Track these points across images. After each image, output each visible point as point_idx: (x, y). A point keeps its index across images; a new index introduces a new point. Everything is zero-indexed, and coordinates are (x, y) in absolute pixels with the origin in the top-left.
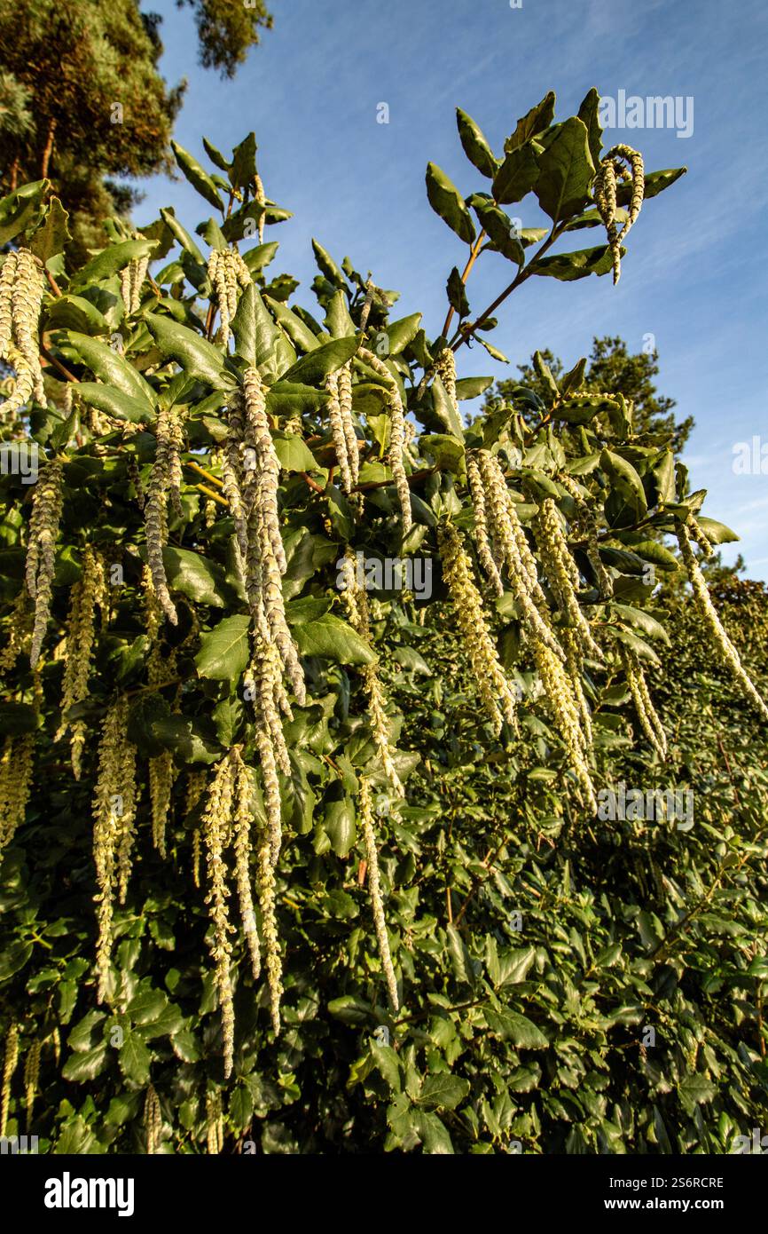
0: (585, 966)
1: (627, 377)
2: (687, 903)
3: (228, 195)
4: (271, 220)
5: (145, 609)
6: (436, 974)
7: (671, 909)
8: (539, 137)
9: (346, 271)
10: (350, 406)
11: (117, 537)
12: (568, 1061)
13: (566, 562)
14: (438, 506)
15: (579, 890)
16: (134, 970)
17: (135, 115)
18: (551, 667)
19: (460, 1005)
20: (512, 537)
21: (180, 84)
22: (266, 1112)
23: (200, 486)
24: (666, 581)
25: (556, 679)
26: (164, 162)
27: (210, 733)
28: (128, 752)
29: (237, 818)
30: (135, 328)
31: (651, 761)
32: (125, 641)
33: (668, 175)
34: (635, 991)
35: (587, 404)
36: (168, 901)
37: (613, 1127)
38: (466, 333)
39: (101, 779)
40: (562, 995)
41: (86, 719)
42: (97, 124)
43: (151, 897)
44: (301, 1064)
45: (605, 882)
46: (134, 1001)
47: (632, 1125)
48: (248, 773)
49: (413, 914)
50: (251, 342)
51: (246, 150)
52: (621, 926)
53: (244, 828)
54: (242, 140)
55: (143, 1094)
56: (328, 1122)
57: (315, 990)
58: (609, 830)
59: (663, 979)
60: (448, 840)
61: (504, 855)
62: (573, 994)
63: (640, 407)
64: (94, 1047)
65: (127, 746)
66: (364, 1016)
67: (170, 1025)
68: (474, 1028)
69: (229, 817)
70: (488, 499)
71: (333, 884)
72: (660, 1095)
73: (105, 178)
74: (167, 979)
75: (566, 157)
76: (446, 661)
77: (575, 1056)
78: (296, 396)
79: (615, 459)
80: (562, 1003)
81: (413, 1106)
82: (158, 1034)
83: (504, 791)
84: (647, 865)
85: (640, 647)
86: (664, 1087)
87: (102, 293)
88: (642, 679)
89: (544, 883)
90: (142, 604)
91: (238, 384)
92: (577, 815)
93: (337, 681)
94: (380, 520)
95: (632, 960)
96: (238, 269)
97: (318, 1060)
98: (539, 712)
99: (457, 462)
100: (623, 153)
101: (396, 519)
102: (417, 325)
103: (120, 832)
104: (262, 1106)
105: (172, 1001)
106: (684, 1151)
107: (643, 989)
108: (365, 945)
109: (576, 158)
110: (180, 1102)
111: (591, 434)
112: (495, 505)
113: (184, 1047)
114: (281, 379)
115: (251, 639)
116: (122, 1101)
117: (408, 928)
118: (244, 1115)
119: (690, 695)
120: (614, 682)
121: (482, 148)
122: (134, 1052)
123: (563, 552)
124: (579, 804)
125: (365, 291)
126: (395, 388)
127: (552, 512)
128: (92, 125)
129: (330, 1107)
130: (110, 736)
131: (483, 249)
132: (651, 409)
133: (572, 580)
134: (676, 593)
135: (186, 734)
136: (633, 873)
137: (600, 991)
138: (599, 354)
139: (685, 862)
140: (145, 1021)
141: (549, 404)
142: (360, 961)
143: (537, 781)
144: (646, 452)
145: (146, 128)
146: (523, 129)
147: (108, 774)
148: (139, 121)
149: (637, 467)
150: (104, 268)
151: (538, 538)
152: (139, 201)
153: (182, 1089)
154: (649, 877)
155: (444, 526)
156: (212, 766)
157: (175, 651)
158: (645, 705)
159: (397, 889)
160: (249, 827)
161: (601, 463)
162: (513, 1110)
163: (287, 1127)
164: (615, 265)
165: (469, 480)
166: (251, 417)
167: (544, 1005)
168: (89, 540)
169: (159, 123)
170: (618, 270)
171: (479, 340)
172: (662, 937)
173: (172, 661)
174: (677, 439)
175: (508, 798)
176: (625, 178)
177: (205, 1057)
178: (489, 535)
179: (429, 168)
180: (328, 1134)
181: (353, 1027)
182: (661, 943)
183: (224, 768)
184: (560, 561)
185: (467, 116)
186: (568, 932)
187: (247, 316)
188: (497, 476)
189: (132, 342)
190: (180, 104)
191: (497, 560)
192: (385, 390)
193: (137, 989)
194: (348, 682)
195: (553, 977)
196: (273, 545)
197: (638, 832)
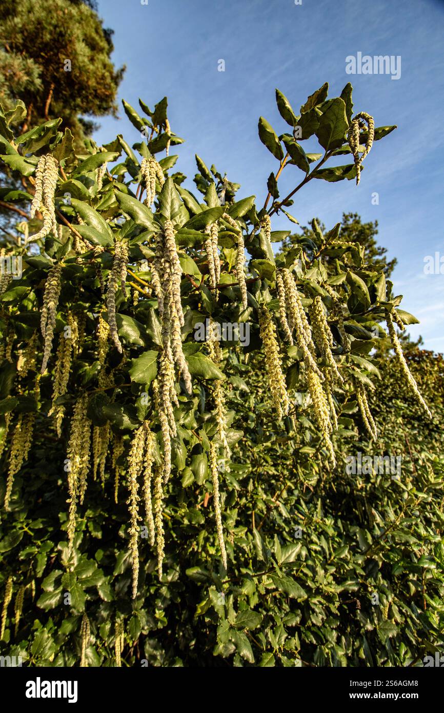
0: (328, 557)
1: (361, 235)
2: (385, 525)
3: (151, 129)
4: (173, 143)
5: (98, 348)
6: (245, 558)
7: (376, 527)
8: (319, 106)
9: (212, 172)
10: (217, 243)
11: (85, 308)
12: (317, 610)
13: (326, 330)
14: (259, 298)
15: (326, 516)
16: (78, 549)
17: (98, 83)
18: (316, 387)
19: (259, 573)
20: (299, 315)
21: (122, 67)
22: (148, 631)
23: (131, 283)
24: (379, 348)
25: (318, 393)
26: (112, 109)
27: (133, 413)
28: (87, 423)
29: (146, 459)
30: (101, 198)
31: (368, 447)
32: (87, 364)
33: (387, 129)
34: (355, 573)
35: (340, 247)
36: (99, 511)
37: (340, 649)
38: (277, 208)
39: (72, 437)
40: (315, 572)
41: (64, 405)
42: (76, 87)
43: (90, 508)
44: (169, 606)
45: (340, 514)
46: (78, 565)
47: (351, 648)
48: (152, 436)
49: (234, 524)
50: (168, 207)
51: (162, 106)
52: (349, 538)
53: (149, 464)
54: (160, 101)
55: (80, 618)
56: (181, 640)
57: (177, 565)
58: (343, 485)
59: (371, 566)
60: (254, 485)
61: (285, 495)
62: (321, 572)
63: (367, 252)
64: (55, 589)
65: (86, 420)
66: (205, 578)
67: (97, 580)
68: (266, 589)
69: (141, 459)
70: (286, 295)
71: (191, 505)
72: (367, 631)
73: (79, 116)
74: (96, 555)
75: (334, 117)
76: (257, 387)
77: (321, 606)
78: (191, 236)
79: (354, 276)
80: (314, 577)
81: (231, 627)
82: (90, 585)
83: (286, 459)
84: (364, 505)
85: (364, 379)
86: (369, 627)
87: (87, 179)
88: (365, 397)
89: (306, 511)
90: (97, 345)
91: (161, 229)
92: (325, 476)
93: (199, 392)
94: (227, 305)
95: (354, 555)
96: (157, 169)
97: (177, 604)
98: (308, 415)
99: (272, 274)
100: (363, 117)
101: (236, 304)
102: (252, 202)
103: (81, 466)
104: (146, 628)
105: (99, 567)
106: (379, 664)
107: (360, 571)
108: (206, 539)
109: (339, 118)
110: (101, 623)
111: (342, 264)
112: (291, 298)
113: (104, 592)
114: (183, 227)
115: (159, 363)
116: (69, 621)
117: (231, 531)
118: (136, 633)
119: (391, 412)
120: (349, 400)
121: (289, 110)
122: (77, 594)
123: (324, 325)
124: (327, 469)
125: (223, 183)
126: (241, 234)
127: (319, 303)
128: (74, 87)
129: (183, 632)
130: (78, 415)
131: (287, 163)
132: (373, 253)
133: (329, 340)
134: (384, 355)
135: (120, 414)
136: (356, 509)
137: (336, 572)
138: (345, 222)
139: (385, 503)
140: (84, 576)
141: (319, 247)
142: (204, 548)
143: (304, 454)
144: (371, 274)
145: (103, 90)
146: (311, 101)
147: (76, 435)
148: (99, 87)
149: (366, 282)
150: (90, 166)
151: (312, 317)
152: (97, 129)
153: (102, 616)
154: (365, 511)
155: (262, 308)
156: (133, 431)
157: (113, 371)
158: (366, 411)
159: (226, 510)
160: (152, 464)
161: (347, 279)
162: (286, 635)
163: (159, 641)
164: (357, 175)
165: (277, 284)
166: (168, 245)
167: (304, 578)
168: (70, 309)
169: (110, 88)
170: (359, 178)
171: (284, 211)
172: (371, 543)
173: (111, 376)
174: (387, 270)
175: (288, 463)
176: (364, 130)
177: (116, 599)
178: (287, 313)
179: (260, 120)
180: (181, 647)
181: (199, 584)
182: (369, 547)
183: (140, 432)
184: (323, 329)
185: (281, 93)
186: (319, 539)
187: (166, 194)
188: (292, 283)
189: (99, 205)
190: (122, 78)
191: (291, 327)
192: (235, 235)
193: (80, 560)
194: (204, 393)
195: (310, 562)
196: (178, 311)
197: (359, 486)
